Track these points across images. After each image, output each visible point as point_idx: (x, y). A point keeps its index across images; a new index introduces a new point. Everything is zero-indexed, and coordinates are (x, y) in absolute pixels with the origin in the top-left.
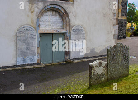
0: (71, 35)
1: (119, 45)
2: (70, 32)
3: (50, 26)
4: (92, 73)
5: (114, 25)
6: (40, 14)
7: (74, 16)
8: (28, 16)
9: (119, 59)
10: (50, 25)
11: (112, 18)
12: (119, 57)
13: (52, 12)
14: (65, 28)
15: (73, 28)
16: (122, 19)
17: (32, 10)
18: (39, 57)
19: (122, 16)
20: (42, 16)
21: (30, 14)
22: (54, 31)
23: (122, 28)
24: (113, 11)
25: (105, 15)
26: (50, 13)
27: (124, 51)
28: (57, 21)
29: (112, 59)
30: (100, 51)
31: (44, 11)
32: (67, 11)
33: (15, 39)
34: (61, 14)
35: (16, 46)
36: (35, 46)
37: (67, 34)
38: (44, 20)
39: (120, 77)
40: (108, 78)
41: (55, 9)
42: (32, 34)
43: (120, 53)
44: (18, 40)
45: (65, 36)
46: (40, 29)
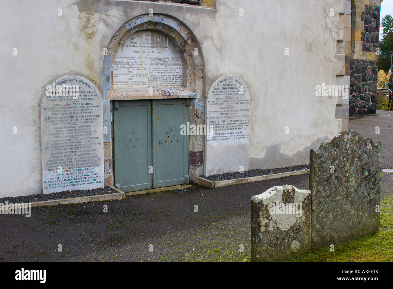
0: (208, 105)
1: (350, 136)
2: (204, 97)
3: (146, 79)
4: (260, 226)
5: (337, 76)
6: (115, 42)
7: (218, 49)
8: (76, 47)
9: (347, 181)
10: (145, 75)
11: (332, 56)
12: (347, 174)
13: (150, 38)
14: (188, 85)
15: (214, 85)
16: (364, 58)
17: (90, 30)
18: (111, 171)
19: (363, 50)
20: (120, 49)
21: (82, 42)
22: (156, 93)
23: (363, 86)
24: (334, 35)
25: (311, 45)
26: (146, 39)
27: (365, 156)
28: (165, 64)
29: (327, 181)
30: (295, 152)
31: (125, 34)
32: (195, 32)
33: (36, 117)
34: (179, 42)
35: (38, 139)
36: (98, 138)
37: (197, 102)
38: (125, 60)
39: (352, 237)
40: (312, 242)
41: (159, 28)
42: (88, 101)
43: (352, 163)
44: (46, 119)
45: (191, 108)
46: (115, 87)
